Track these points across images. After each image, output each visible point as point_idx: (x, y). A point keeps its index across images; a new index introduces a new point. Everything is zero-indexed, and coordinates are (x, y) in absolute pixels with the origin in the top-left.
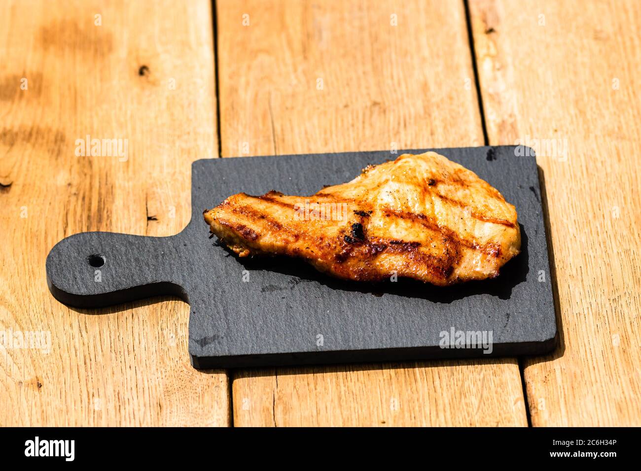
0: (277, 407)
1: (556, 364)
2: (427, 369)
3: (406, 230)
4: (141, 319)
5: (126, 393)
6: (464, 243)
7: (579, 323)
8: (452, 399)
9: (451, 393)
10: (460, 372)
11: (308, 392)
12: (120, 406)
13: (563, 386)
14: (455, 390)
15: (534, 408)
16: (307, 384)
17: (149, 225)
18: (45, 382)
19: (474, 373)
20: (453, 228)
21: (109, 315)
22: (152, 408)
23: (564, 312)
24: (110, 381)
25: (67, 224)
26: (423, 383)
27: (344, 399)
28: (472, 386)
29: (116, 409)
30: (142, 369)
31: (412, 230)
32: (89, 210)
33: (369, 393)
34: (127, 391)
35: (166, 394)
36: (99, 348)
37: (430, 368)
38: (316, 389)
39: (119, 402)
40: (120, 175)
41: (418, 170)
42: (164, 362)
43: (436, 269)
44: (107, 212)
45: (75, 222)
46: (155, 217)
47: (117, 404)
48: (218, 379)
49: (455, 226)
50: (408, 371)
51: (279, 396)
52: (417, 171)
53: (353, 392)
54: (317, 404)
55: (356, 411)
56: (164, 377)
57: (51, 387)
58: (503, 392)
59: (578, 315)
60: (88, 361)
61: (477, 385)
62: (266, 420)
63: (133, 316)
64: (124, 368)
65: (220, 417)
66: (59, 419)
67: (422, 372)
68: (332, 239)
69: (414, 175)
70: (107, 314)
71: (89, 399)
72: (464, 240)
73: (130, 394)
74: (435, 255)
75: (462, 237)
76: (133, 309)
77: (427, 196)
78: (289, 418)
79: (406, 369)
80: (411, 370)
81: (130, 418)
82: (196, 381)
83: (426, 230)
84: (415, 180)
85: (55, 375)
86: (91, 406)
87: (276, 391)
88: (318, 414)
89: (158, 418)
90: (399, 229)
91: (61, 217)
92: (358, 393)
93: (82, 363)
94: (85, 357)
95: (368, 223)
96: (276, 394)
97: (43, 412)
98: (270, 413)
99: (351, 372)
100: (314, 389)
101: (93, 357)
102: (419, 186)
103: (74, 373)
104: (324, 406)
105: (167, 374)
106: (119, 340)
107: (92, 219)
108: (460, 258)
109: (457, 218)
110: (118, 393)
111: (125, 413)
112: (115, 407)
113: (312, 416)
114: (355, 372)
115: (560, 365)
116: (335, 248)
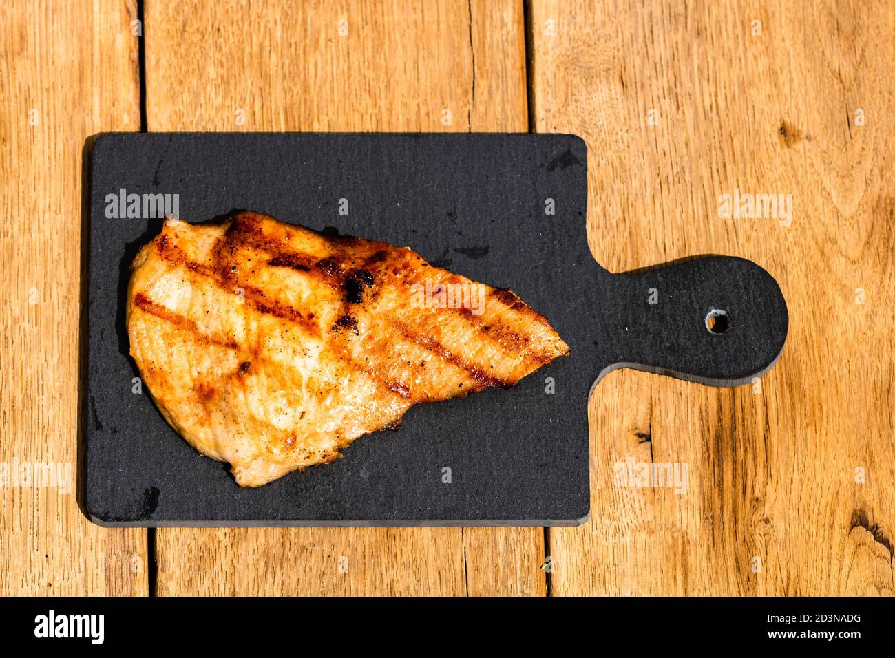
0: (469, 77)
1: (98, 126)
2: (270, 130)
3: (287, 287)
4: (653, 241)
5: (668, 109)
6: (208, 272)
7: (58, 195)
8: (240, 75)
9: (240, 86)
10: (226, 121)
11: (429, 101)
12: (676, 87)
13: (92, 85)
14: (235, 89)
15: (133, 62)
16: (430, 115)
17: (648, 425)
18: (776, 138)
19: (207, 118)
20: (221, 294)
21: (698, 254)
22: (633, 80)
23: (77, 217)
24: (691, 131)
25: (765, 438)
26: (277, 106)
27: (381, 84)
28: (213, 95)
29: (681, 82)
30: (649, 149)
31: (278, 287)
32: (735, 462)
33: (348, 92)
34: (666, 111)
35: (615, 102)
36: (708, 193)
37: (266, 131)
38: (418, 105)
39: (676, 94)
40: (693, 535)
41: (264, 391)
42: (620, 159)
43: (250, 229)
44: (709, 456)
45: (754, 441)
46: (641, 440)
47: (679, 90)
48: (547, 124)
49: (218, 296)
50: (295, 127)
51: (466, 96)
52: (266, 387)
53: (370, 96)
54: (418, 79)
55: (366, 63)
56: (620, 133)
57: (768, 128)
58: (172, 83)
59: (58, 212)
60: (721, 170)
61: (205, 97)
62: (485, 57)
63: (665, 249)
64: (673, 153)
65: (543, 57)
66: (753, 71)
67: (277, 126)
68: (391, 281)
69: (270, 380)
70: (700, 256)
71: (716, 101)
72: (208, 276)
73: (663, 107)
74: (250, 248)
75: (211, 281)
76: (664, 262)
77: (253, 344)
78: (454, 58)
79: (297, 131)
80: (291, 130)
81: (662, 66)
82: (576, 122)
83: (260, 286)
84: (270, 370)
85: (764, 147)
86: (713, 90)
87: (471, 106)
88: (416, 62)
89: (625, 61)
90: (298, 290)
91: (775, 451)
92: (363, 94)
93: (729, 167)
94: (726, 178)
95: (339, 310)
96: (471, 101)
97: (775, 85)
98: (479, 68)
99: (370, 131)
100: (421, 105)
101: (716, 176)
102: (264, 360)
103: (739, 149)
104: (408, 74)
105: (614, 138)
106: (681, 204)
107: (730, 444)
108: (215, 247)
109: (215, 312)
110: (678, 108)
111: (667, 75)
112: (681, 86)
113: (424, 59)
114: (365, 131)
115: (93, 122)
116: (387, 268)
